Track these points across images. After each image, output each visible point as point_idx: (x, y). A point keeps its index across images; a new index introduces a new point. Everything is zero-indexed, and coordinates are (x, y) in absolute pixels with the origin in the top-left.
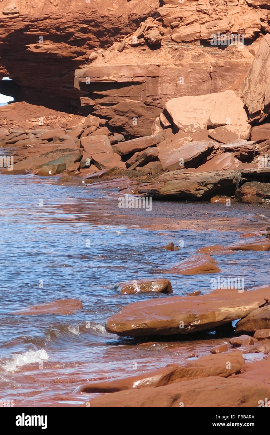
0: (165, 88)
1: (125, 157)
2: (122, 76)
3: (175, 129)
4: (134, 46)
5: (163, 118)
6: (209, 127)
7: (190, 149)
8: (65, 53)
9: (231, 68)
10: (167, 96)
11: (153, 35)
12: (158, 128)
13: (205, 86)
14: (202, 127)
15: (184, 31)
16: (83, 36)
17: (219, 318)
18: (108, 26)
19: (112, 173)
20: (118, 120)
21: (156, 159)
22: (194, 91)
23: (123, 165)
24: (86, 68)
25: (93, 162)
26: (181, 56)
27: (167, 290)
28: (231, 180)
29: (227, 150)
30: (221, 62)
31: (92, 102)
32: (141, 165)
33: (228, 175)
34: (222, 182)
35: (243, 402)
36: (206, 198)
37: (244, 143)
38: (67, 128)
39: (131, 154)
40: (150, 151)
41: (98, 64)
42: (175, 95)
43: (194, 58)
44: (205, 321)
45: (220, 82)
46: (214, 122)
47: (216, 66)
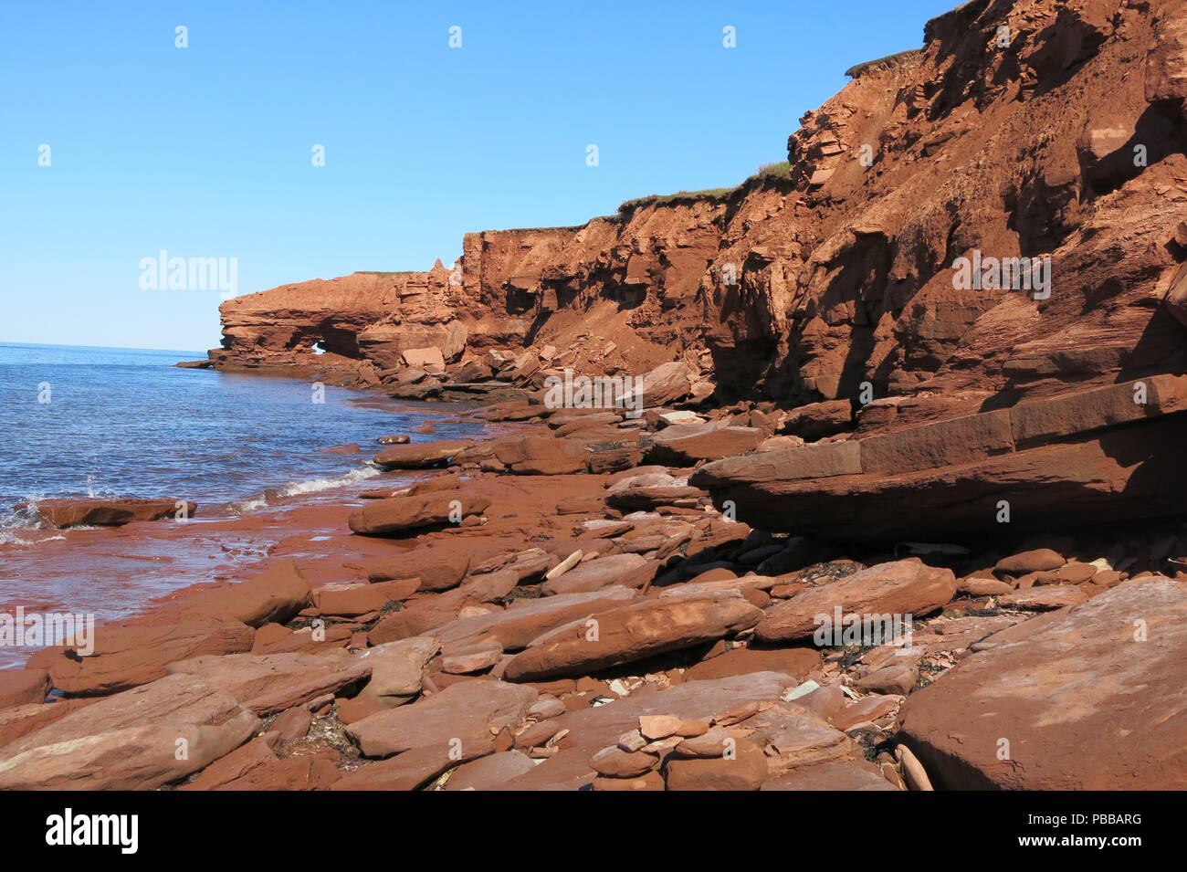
0: (402, 345)
1: (381, 379)
2: (381, 338)
3: (407, 365)
4: (387, 323)
5: (401, 359)
6: (425, 365)
7: (414, 375)
8: (352, 329)
9: (436, 336)
10: (404, 349)
11: (397, 318)
12: (398, 365)
13: (423, 345)
14: (421, 364)
15: (413, 317)
16: (361, 321)
17: (441, 456)
18: (374, 317)
19: (374, 386)
20: (379, 360)
21: (397, 380)
22: (417, 347)
23: (380, 382)
24: (363, 334)
25: (365, 381)
26: (411, 329)
27: (407, 441)
28: (436, 390)
29: (434, 376)
30: (431, 333)
31: (365, 351)
32: (390, 383)
33: (435, 387)
34: (432, 390)
35: (471, 508)
36: (424, 399)
37: (442, 373)
38: (351, 366)
39: (384, 377)
40: (395, 376)
41: (369, 332)
42: (407, 349)
43: (418, 330)
44: (432, 458)
45: (430, 343)
46: (427, 362)
47: (428, 334)
